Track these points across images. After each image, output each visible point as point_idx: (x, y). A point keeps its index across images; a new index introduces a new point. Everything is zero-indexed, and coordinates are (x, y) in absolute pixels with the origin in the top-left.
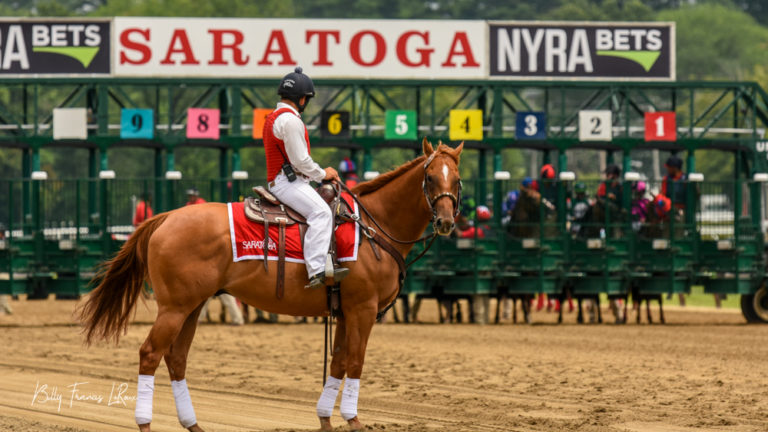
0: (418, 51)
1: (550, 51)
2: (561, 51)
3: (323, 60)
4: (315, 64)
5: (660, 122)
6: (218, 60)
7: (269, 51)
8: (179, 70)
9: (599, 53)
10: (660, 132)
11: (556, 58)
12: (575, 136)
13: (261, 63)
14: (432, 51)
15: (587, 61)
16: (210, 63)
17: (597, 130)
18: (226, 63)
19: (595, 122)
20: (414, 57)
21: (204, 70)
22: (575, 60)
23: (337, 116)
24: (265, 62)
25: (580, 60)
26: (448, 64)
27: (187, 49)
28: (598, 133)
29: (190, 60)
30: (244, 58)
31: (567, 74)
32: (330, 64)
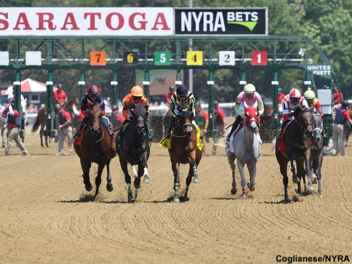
0: (140, 22)
1: (205, 22)
2: (210, 22)
3: (92, 27)
4: (89, 29)
5: (259, 56)
6: (41, 27)
7: (66, 23)
8: (22, 32)
9: (228, 23)
10: (259, 61)
11: (208, 25)
12: (217, 63)
13: (62, 29)
14: (147, 22)
15: (223, 26)
16: (37, 29)
17: (228, 60)
18: (45, 29)
19: (227, 56)
20: (138, 25)
21: (34, 32)
22: (217, 26)
23: (131, 54)
24: (64, 28)
25: (220, 26)
26: (155, 28)
27: (26, 22)
28: (228, 62)
29: (28, 27)
30: (54, 27)
31: (213, 33)
32: (96, 29)
